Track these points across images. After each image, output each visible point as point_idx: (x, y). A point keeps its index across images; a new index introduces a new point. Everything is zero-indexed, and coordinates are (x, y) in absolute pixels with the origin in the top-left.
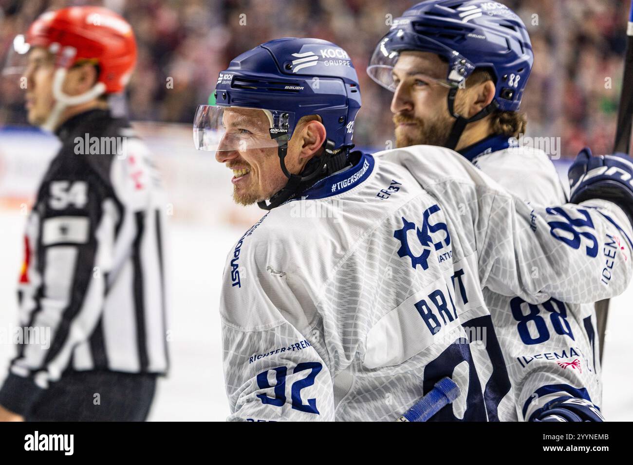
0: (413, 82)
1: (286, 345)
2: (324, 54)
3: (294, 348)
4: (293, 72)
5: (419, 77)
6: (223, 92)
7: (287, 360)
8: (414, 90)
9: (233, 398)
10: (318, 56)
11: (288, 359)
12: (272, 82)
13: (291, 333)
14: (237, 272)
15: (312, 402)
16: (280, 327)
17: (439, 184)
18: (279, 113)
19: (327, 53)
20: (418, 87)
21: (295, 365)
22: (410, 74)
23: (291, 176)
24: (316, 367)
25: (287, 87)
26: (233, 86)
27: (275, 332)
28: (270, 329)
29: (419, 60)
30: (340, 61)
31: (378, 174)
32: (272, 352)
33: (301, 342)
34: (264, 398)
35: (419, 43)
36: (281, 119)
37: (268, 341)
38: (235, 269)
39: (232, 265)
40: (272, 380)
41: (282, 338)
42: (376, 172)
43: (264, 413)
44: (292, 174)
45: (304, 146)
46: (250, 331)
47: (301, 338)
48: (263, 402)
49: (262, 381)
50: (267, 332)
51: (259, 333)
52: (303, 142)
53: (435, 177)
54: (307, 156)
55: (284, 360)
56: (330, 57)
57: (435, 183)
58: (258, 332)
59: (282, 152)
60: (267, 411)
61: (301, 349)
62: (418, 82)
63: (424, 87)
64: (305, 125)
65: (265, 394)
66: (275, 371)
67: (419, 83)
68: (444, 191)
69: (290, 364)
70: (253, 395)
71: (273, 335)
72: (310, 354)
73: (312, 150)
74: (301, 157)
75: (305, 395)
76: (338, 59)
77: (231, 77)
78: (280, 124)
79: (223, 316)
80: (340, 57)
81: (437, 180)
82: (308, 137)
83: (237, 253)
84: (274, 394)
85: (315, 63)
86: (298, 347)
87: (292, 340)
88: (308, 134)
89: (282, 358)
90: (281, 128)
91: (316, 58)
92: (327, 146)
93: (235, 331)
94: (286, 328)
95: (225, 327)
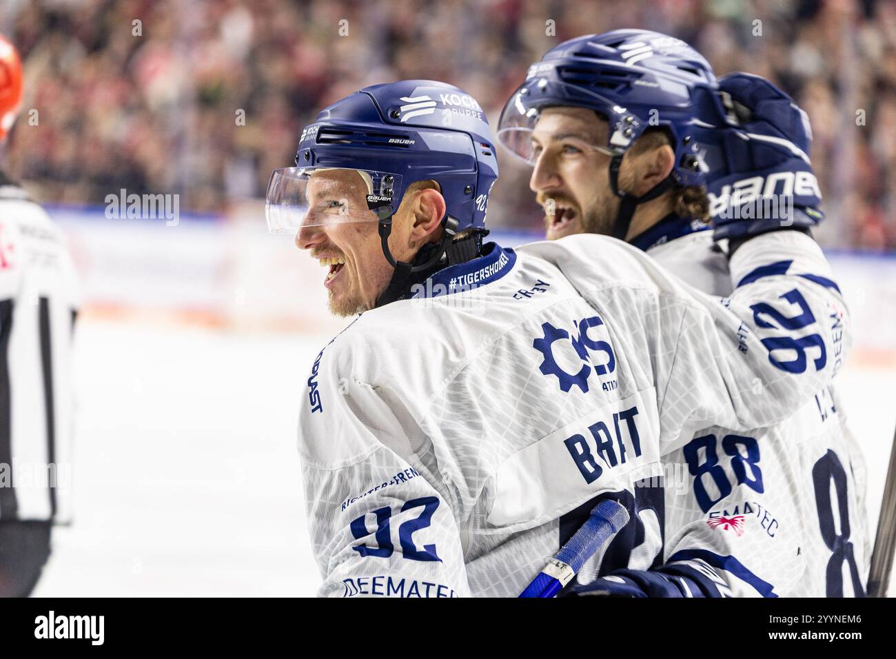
0: (561, 148)
1: (387, 478)
2: (444, 100)
3: (397, 481)
4: (402, 121)
5: (568, 141)
6: (305, 151)
7: (390, 498)
8: (562, 160)
9: (322, 559)
10: (436, 102)
11: (392, 496)
12: (372, 133)
13: (390, 462)
14: (317, 392)
15: (431, 548)
16: (374, 454)
17: (603, 291)
18: (380, 175)
19: (449, 98)
20: (568, 156)
21: (402, 503)
22: (557, 137)
23: (397, 264)
24: (431, 503)
25: (391, 141)
26: (319, 140)
27: (371, 463)
28: (364, 459)
29: (567, 120)
30: (467, 111)
31: (521, 272)
32: (370, 492)
33: (405, 471)
34: (363, 550)
35: (568, 96)
36: (383, 183)
37: (363, 477)
38: (313, 389)
39: (310, 384)
40: (372, 525)
41: (379, 469)
42: (517, 270)
43: (366, 569)
44: (398, 262)
45: (415, 225)
46: (339, 467)
47: (405, 466)
48: (362, 555)
49: (358, 528)
50: (359, 464)
51: (351, 469)
52: (414, 220)
53: (596, 282)
54: (420, 238)
55: (386, 498)
56: (453, 105)
57: (597, 290)
58: (350, 467)
59: (385, 230)
60: (369, 565)
61: (406, 480)
62: (567, 148)
63: (576, 155)
64: (417, 195)
65: (364, 545)
66: (375, 515)
67: (569, 150)
68: (609, 301)
69: (393, 503)
70: (349, 548)
71: (368, 468)
72: (420, 486)
73: (427, 229)
74: (412, 240)
75: (420, 539)
76: (465, 109)
77: (317, 130)
78: (382, 189)
79: (302, 455)
80: (468, 106)
81: (600, 286)
82: (420, 212)
83: (316, 368)
84: (376, 542)
85: (431, 111)
86: (402, 478)
87: (392, 470)
88: (421, 209)
89: (383, 496)
90: (383, 195)
91: (434, 104)
92: (446, 225)
93: (321, 471)
94: (382, 455)
95: (306, 468)
